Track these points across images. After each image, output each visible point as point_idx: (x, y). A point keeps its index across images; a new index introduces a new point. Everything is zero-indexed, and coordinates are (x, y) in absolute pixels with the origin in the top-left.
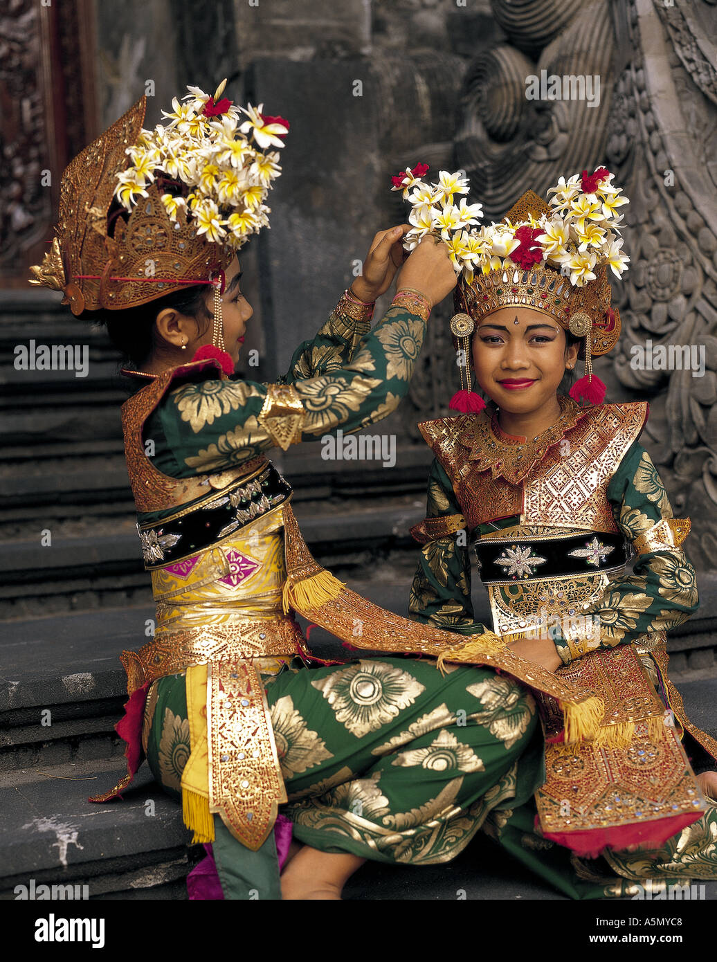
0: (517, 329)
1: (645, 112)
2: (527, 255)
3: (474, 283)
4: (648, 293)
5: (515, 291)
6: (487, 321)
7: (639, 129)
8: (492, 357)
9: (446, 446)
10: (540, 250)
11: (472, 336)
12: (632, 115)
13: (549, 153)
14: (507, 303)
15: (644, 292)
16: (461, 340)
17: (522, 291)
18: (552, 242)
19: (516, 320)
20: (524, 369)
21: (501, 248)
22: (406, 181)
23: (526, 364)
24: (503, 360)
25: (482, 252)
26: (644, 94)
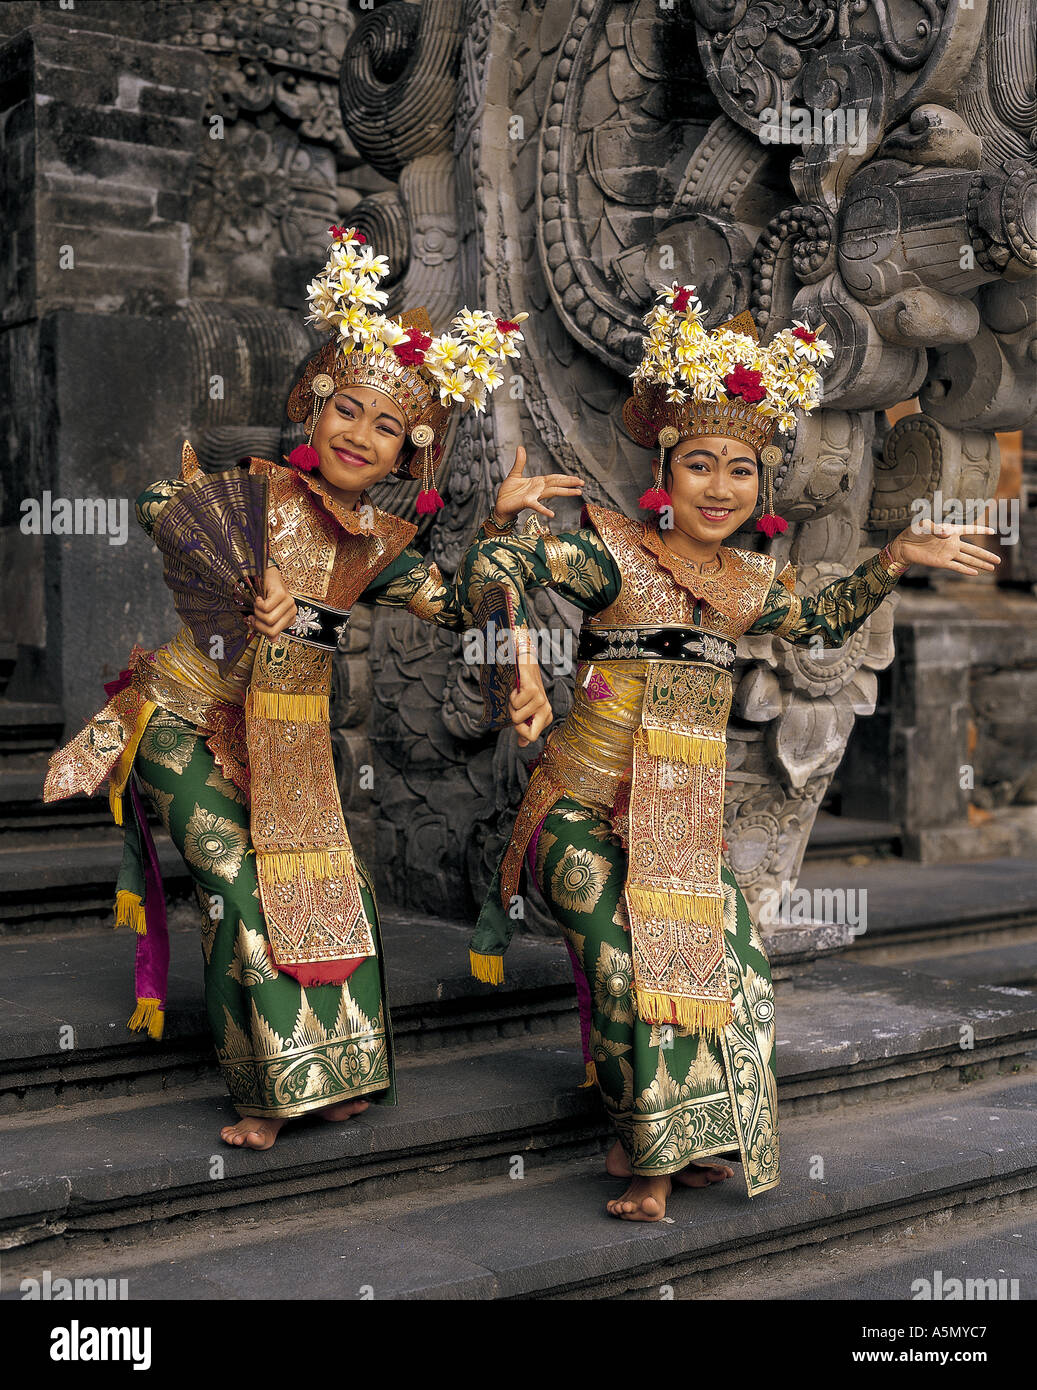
0: (372, 410)
1: (491, 462)
5: (385, 378)
7: (484, 475)
10: (423, 355)
12: (478, 460)
17: (391, 381)
18: (442, 352)
19: (375, 402)
26: (491, 442)
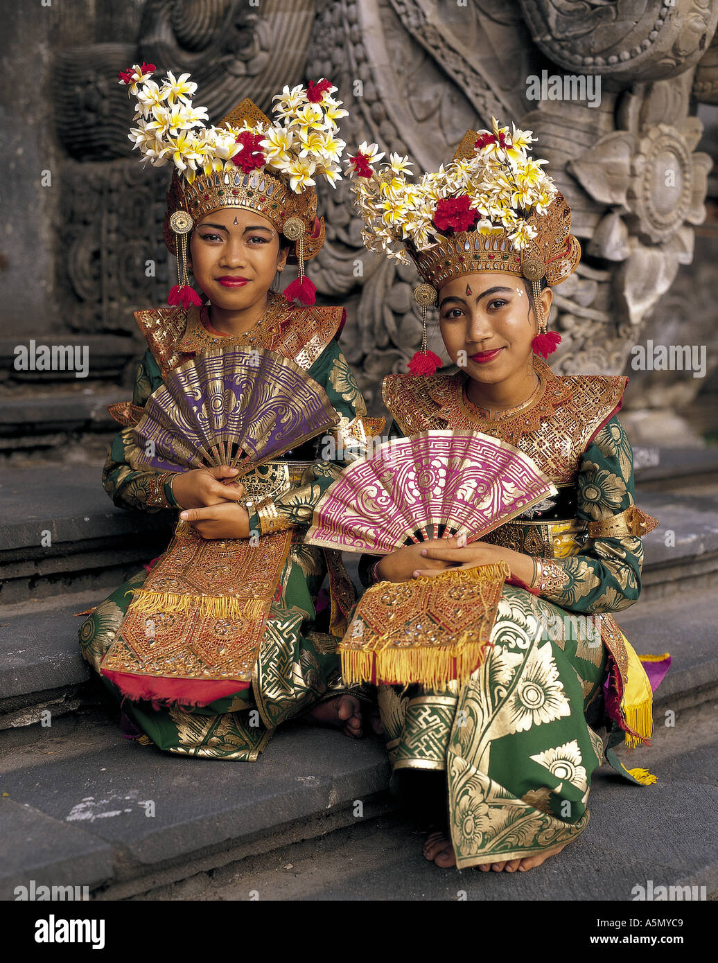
0: (236, 230)
1: (355, 44)
2: (249, 158)
3: (196, 183)
4: (347, 208)
5: (235, 193)
6: (208, 220)
7: (347, 58)
8: (211, 254)
9: (157, 336)
10: (262, 155)
11: (190, 234)
12: (341, 45)
13: (247, 68)
14: (228, 204)
15: (342, 208)
16: (180, 236)
17: (243, 193)
18: (275, 148)
19: (236, 220)
20: (242, 267)
21: (225, 151)
22: (135, 76)
23: (243, 263)
24: (222, 258)
25: (206, 153)
26: (355, 28)
